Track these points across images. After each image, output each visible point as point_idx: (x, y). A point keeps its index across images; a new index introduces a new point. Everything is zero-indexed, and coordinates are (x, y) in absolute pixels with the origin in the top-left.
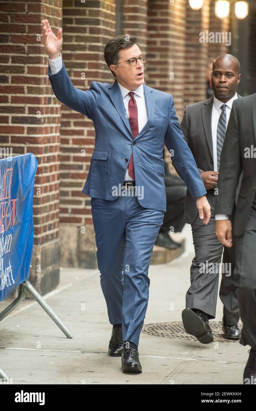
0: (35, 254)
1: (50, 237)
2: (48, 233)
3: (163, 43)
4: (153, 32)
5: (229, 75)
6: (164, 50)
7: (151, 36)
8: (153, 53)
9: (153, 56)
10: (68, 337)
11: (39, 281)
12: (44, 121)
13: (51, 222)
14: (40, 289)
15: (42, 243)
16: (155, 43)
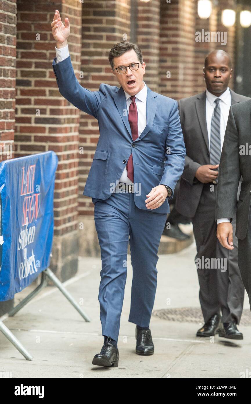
0: (56, 245)
1: (69, 229)
2: (68, 225)
3: (174, 49)
4: (165, 39)
5: (223, 70)
6: (175, 56)
7: (163, 43)
8: (165, 58)
9: (165, 61)
10: (87, 321)
11: (59, 270)
12: (64, 121)
13: (70, 215)
14: (60, 277)
15: (62, 234)
16: (166, 49)
